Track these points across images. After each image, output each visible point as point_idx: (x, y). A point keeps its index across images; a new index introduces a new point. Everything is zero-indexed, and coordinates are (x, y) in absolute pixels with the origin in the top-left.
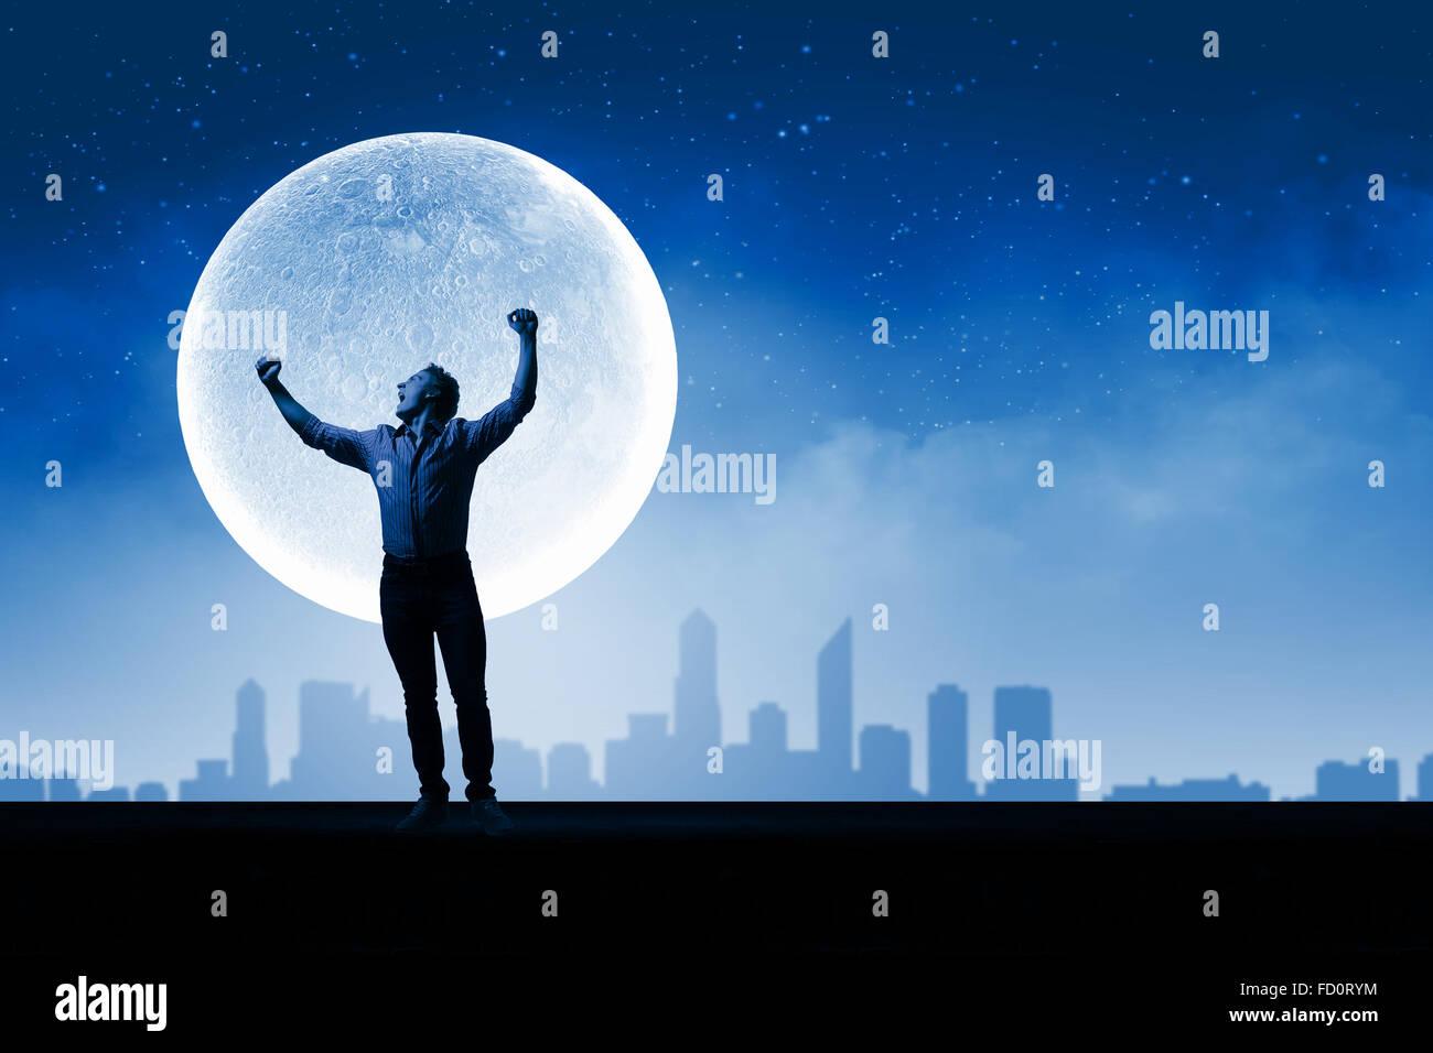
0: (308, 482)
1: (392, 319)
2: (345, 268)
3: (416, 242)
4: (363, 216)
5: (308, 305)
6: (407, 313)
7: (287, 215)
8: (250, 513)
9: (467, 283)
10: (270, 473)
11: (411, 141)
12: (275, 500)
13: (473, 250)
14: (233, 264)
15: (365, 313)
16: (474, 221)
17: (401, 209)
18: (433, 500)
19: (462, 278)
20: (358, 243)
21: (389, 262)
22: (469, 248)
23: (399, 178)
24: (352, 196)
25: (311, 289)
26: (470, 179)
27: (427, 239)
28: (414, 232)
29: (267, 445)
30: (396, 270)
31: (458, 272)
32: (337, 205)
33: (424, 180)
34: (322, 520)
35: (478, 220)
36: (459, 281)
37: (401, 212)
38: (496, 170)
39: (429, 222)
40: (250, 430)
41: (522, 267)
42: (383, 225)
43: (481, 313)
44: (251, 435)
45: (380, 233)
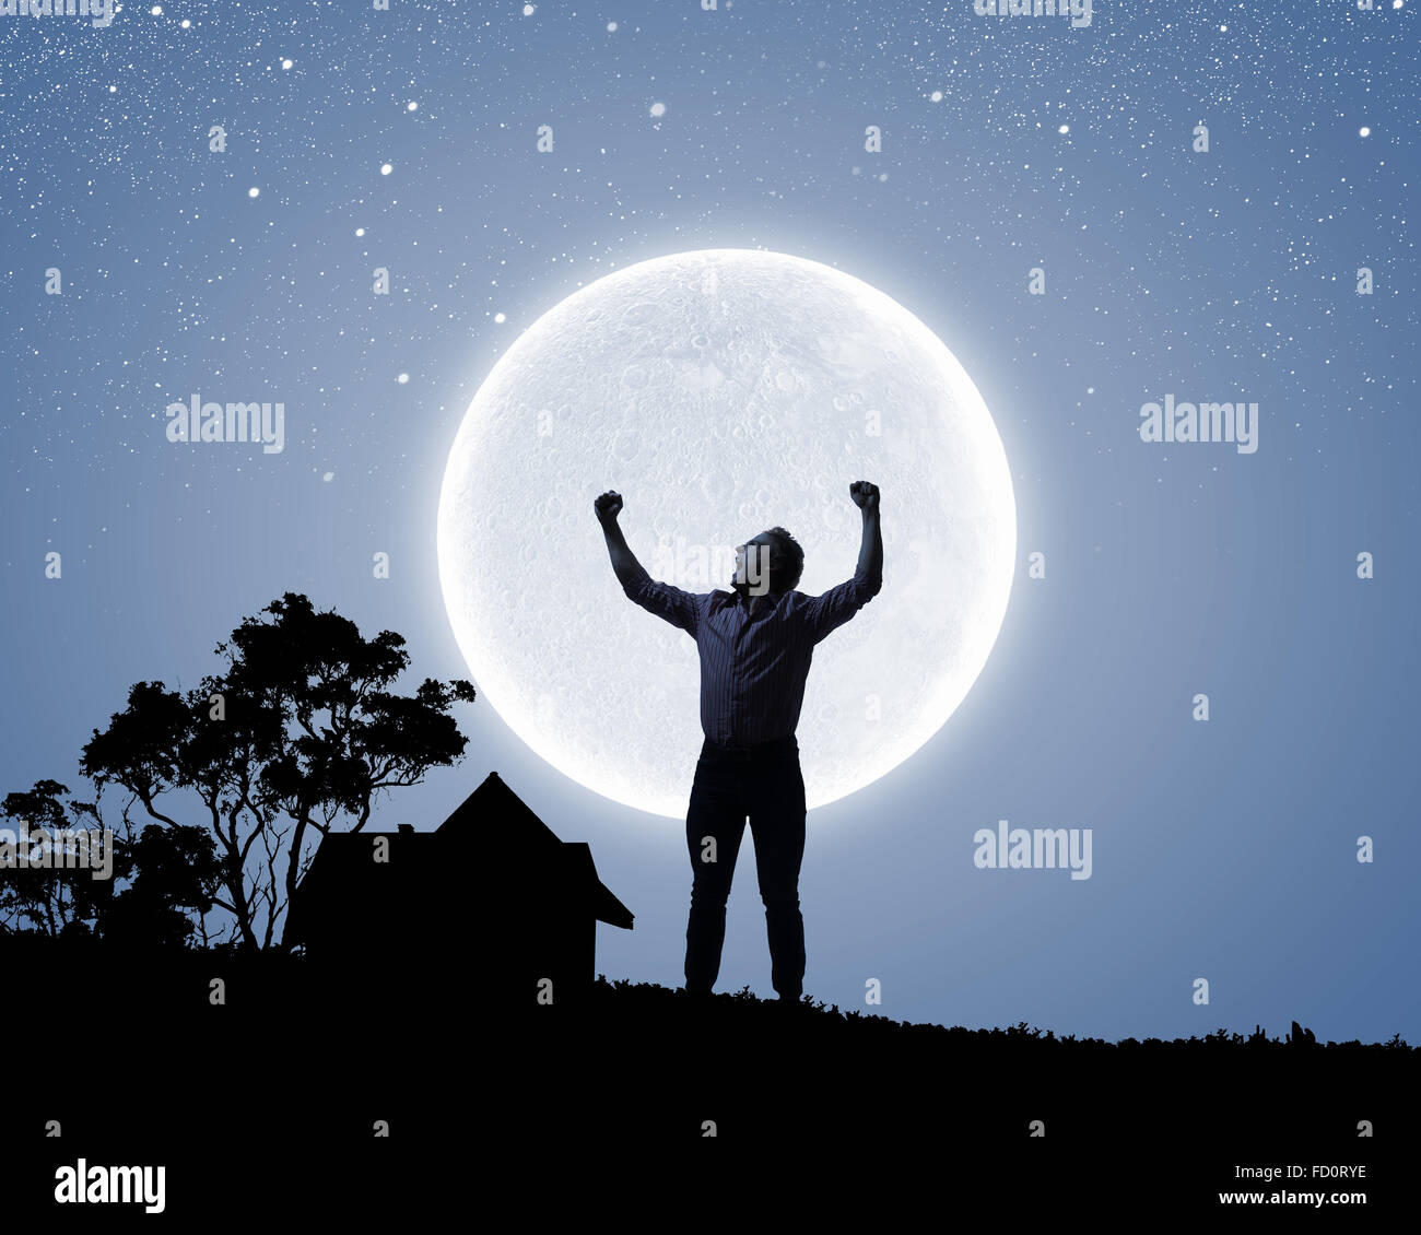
0: (588, 654)
1: (687, 465)
2: (632, 406)
3: (714, 376)
4: (652, 346)
5: (590, 449)
6: (703, 458)
7: (564, 345)
8: (521, 690)
9: (773, 422)
10: (545, 643)
11: (709, 259)
12: (550, 674)
13: (780, 386)
14: (502, 402)
15: (654, 459)
16: (780, 352)
17: (696, 338)
18: (756, 679)
19: (767, 417)
20: (647, 377)
21: (683, 400)
22: (775, 382)
23: (694, 301)
24: (640, 323)
25: (592, 431)
26: (776, 303)
27: (727, 372)
28: (712, 364)
29: (541, 612)
30: (692, 409)
31: (762, 410)
32: (622, 333)
33: (723, 304)
34: (606, 699)
35: (785, 351)
36: (764, 421)
37: (696, 341)
38: (807, 293)
39: (728, 352)
40: (521, 593)
41: (836, 406)
42: (676, 356)
43: (789, 457)
44: (523, 600)
45: (672, 366)
